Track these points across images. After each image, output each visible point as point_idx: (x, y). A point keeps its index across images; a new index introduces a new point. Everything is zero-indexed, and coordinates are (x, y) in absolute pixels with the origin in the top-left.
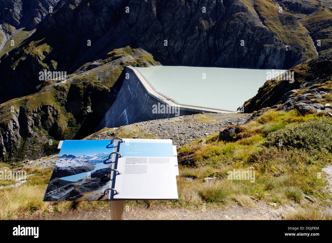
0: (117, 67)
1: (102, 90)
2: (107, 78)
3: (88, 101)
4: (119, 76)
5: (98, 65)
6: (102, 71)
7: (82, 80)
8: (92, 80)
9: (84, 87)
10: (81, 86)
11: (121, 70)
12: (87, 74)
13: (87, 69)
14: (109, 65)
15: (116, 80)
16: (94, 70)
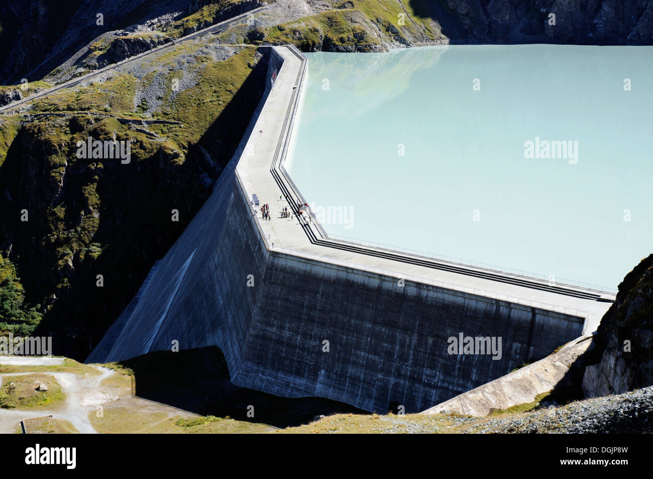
0: (231, 53)
1: (147, 156)
2: (179, 101)
3: (83, 203)
4: (235, 91)
5: (152, 42)
6: (160, 69)
7: (69, 109)
8: (109, 108)
9: (72, 139)
10: (58, 135)
11: (249, 66)
12: (96, 80)
13: (100, 59)
14: (196, 41)
15: (218, 111)
16: (130, 63)
